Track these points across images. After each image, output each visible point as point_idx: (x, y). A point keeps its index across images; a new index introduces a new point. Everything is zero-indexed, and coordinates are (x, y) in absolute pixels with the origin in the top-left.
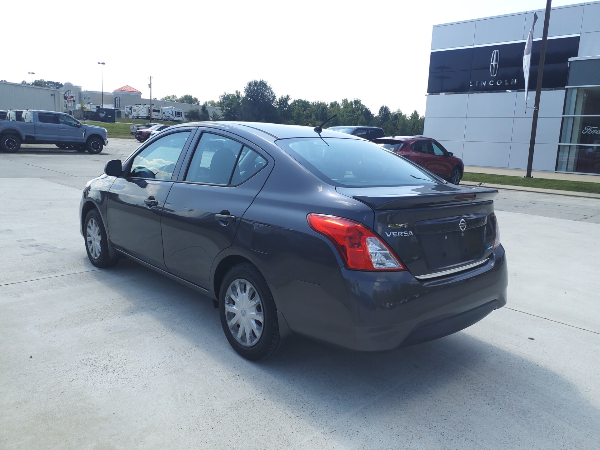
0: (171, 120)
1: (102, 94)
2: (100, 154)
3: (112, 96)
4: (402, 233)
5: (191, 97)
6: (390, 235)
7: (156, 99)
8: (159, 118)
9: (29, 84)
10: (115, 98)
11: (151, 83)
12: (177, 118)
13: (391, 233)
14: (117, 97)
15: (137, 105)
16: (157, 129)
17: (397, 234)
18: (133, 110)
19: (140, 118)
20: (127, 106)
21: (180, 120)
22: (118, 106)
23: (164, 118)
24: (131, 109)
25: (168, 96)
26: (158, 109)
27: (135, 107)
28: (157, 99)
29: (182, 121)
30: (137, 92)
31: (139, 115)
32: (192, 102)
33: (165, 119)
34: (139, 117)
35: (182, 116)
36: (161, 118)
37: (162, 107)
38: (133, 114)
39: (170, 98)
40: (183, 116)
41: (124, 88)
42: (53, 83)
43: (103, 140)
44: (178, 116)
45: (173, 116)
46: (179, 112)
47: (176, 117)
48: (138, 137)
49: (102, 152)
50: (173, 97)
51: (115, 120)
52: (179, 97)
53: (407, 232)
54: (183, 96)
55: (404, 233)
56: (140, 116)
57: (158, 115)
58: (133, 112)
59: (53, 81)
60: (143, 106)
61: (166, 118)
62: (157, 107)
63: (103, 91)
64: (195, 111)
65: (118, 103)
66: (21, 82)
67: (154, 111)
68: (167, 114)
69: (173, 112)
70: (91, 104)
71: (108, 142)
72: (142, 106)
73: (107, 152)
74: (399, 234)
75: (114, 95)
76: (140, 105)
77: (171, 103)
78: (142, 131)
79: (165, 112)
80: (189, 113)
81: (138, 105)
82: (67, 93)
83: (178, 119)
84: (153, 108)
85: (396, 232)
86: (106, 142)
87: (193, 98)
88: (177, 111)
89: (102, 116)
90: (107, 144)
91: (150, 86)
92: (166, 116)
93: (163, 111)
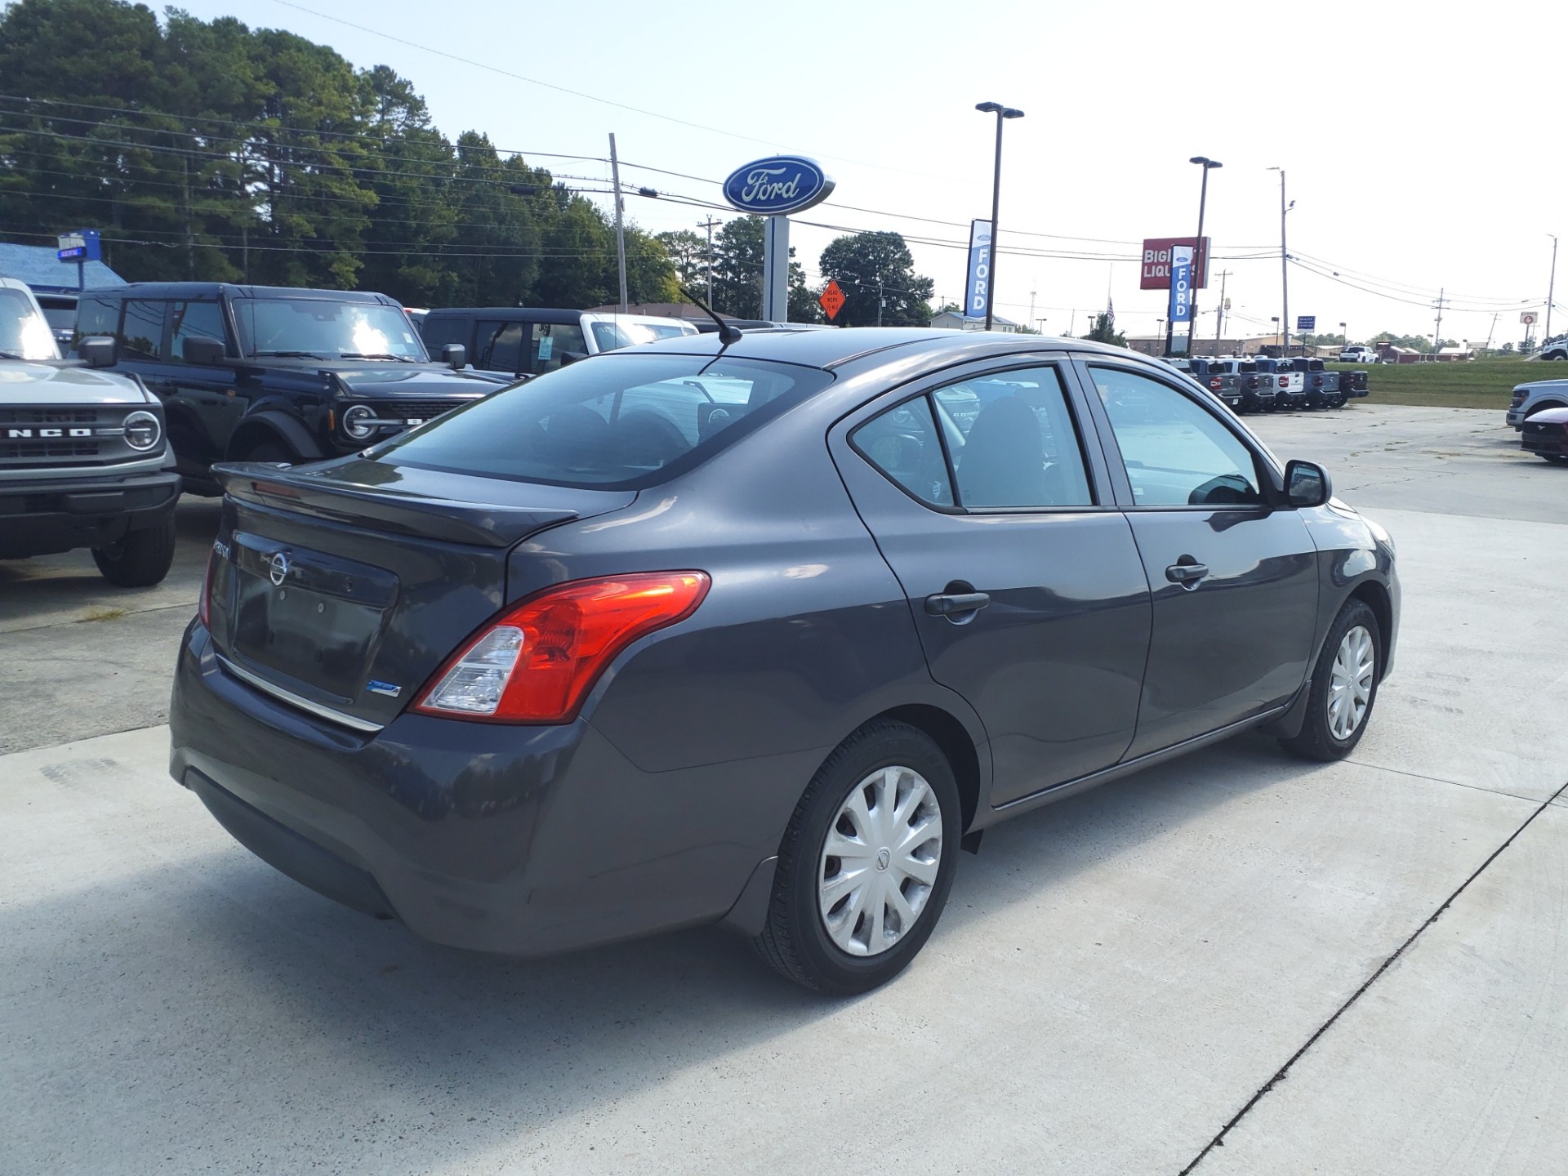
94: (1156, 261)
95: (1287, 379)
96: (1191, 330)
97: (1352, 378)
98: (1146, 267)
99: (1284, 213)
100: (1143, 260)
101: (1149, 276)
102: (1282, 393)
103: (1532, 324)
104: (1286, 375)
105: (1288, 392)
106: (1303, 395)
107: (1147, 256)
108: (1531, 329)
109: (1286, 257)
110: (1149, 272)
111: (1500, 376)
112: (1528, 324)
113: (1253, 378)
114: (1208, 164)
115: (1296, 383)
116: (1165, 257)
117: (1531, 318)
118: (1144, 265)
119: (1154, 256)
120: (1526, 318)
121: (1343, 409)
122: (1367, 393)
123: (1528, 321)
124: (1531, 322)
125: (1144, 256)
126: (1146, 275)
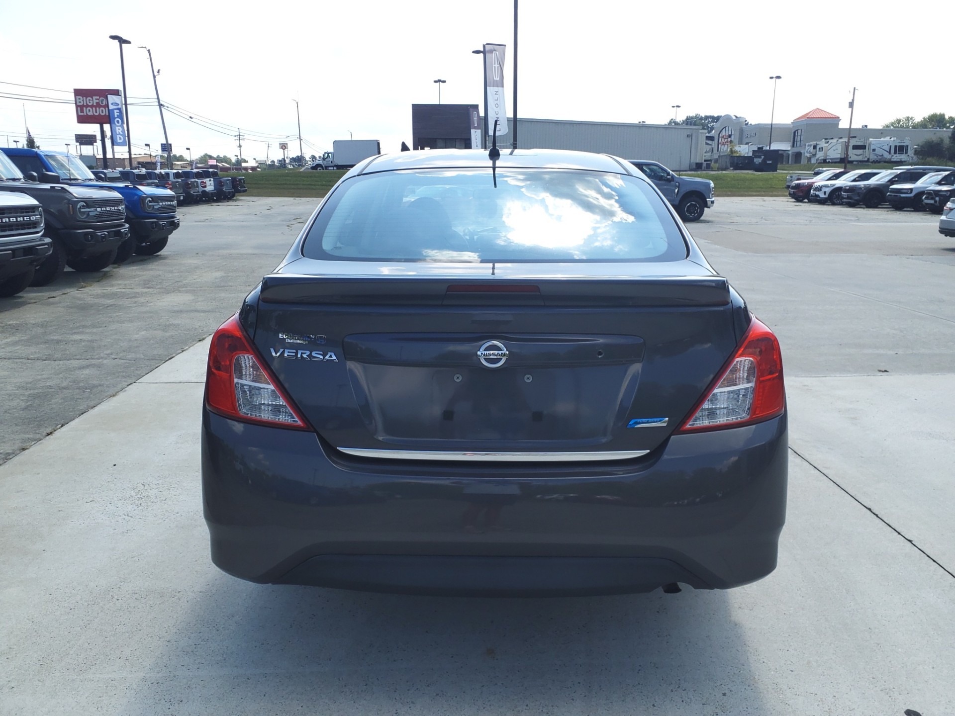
0: (885, 162)
1: (770, 127)
2: (698, 221)
3: (790, 128)
4: (308, 353)
5: (942, 116)
6: (278, 354)
7: (866, 126)
8: (864, 160)
9: (679, 123)
10: (795, 133)
11: (853, 100)
12: (897, 157)
13: (281, 350)
14: (798, 130)
15: (826, 139)
16: (851, 180)
17: (294, 354)
18: (820, 148)
19: (829, 162)
20: (809, 144)
21: (903, 160)
22: (798, 143)
23: (873, 157)
24: (815, 147)
25: (897, 120)
26: (862, 144)
27: (822, 144)
28: (868, 127)
29: (905, 161)
30: (833, 118)
31: (828, 157)
32: (944, 126)
33: (874, 161)
34: (827, 161)
35: (906, 153)
36: (866, 159)
37: (871, 139)
38: (817, 156)
39: (901, 123)
40: (911, 152)
41: (810, 114)
42: (712, 117)
43: (706, 199)
44: (898, 153)
45: (890, 153)
46: (904, 146)
47: (895, 155)
48: (792, 193)
49: (702, 218)
50: (908, 119)
51: (778, 168)
52: (918, 119)
53: (322, 353)
54: (926, 116)
55: (314, 354)
56: (828, 159)
57: (861, 155)
58: (818, 152)
59: (712, 115)
60: (838, 140)
61: (876, 157)
62: (861, 140)
63: (773, 123)
64: (935, 142)
65: (799, 139)
66: (669, 121)
67: (855, 147)
68: (879, 152)
69: (890, 146)
70: (750, 144)
71: (713, 202)
72: (835, 141)
73: (710, 219)
74: (299, 356)
75: (793, 127)
76: (832, 138)
77: (898, 130)
78: (800, 184)
79: (876, 148)
80: (922, 146)
81: (828, 141)
82: (724, 130)
83: (900, 157)
84: (853, 142)
85: (295, 351)
86: (709, 203)
87: (947, 117)
88: (898, 145)
89: (757, 163)
90: (713, 206)
91: (851, 105)
92: (877, 155)
93: (872, 147)
94: (85, 104)
95: (205, 183)
96: (130, 152)
97: (237, 181)
98: (79, 108)
99: (154, 77)
100: (76, 103)
101: (82, 114)
102: (204, 192)
103: (286, 150)
104: (204, 180)
105: (207, 191)
106: (215, 192)
107: (78, 101)
108: (286, 152)
109: (161, 105)
110: (82, 111)
111: (305, 179)
112: (284, 149)
113: (188, 183)
114: (122, 41)
115: (210, 185)
116: (91, 102)
117: (285, 146)
118: (77, 106)
119: (83, 100)
120: (282, 146)
121: (234, 200)
122: (246, 190)
123: (284, 148)
124: (285, 148)
125: (76, 101)
126: (80, 114)
